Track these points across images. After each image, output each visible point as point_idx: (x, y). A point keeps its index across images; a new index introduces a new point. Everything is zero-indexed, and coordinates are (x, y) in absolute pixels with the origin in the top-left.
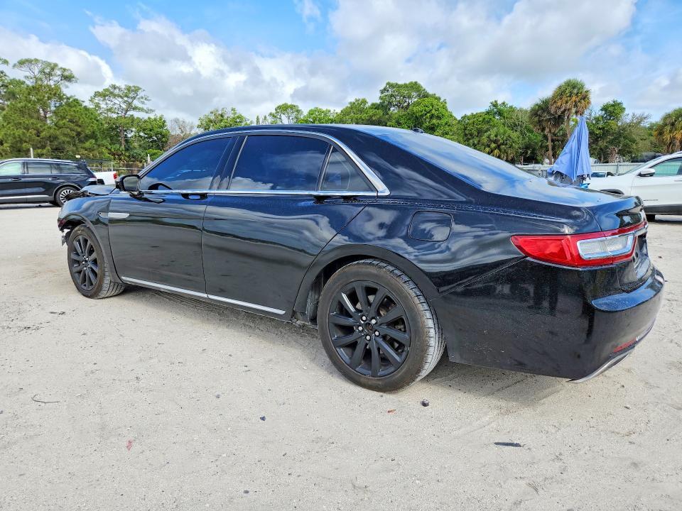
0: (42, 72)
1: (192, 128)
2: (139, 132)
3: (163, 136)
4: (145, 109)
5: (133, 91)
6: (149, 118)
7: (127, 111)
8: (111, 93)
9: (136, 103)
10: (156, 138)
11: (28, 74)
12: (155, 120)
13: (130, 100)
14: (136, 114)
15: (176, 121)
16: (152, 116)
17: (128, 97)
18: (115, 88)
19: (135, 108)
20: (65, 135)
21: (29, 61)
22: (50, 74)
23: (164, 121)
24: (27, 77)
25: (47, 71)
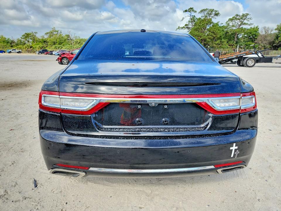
0: (208, 13)
1: (272, 30)
2: (244, 34)
3: (256, 36)
4: (249, 23)
5: (245, 16)
6: (251, 28)
7: (240, 25)
8: (236, 18)
9: (245, 21)
10: (252, 37)
11: (202, 15)
12: (254, 28)
13: (243, 20)
14: (244, 27)
15: (264, 28)
16: (253, 26)
17: (242, 19)
18: (237, 16)
19: (245, 24)
20: (209, 38)
21: (204, 10)
22: (210, 14)
23: (258, 29)
24: (202, 16)
25: (209, 13)
